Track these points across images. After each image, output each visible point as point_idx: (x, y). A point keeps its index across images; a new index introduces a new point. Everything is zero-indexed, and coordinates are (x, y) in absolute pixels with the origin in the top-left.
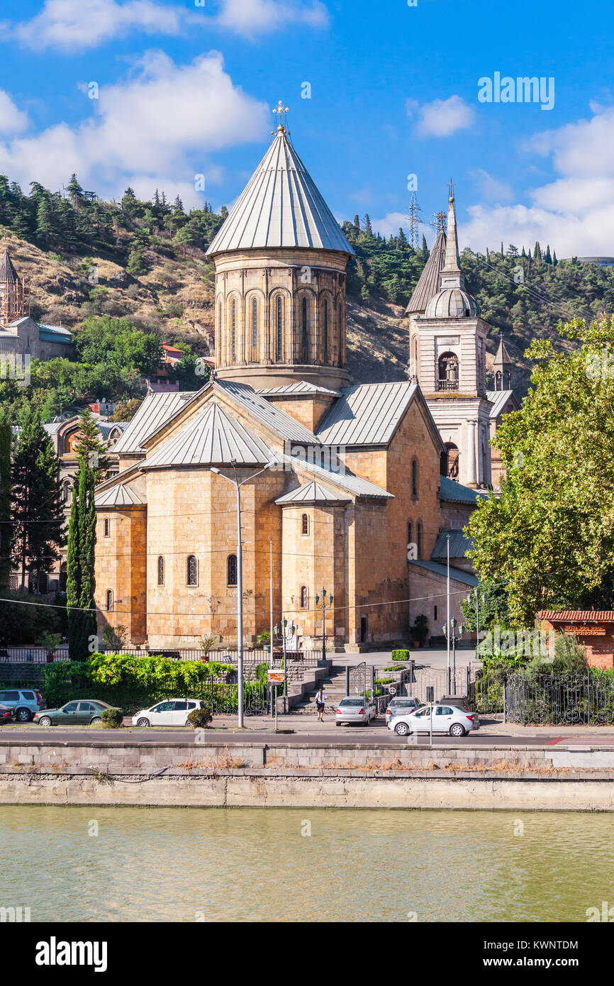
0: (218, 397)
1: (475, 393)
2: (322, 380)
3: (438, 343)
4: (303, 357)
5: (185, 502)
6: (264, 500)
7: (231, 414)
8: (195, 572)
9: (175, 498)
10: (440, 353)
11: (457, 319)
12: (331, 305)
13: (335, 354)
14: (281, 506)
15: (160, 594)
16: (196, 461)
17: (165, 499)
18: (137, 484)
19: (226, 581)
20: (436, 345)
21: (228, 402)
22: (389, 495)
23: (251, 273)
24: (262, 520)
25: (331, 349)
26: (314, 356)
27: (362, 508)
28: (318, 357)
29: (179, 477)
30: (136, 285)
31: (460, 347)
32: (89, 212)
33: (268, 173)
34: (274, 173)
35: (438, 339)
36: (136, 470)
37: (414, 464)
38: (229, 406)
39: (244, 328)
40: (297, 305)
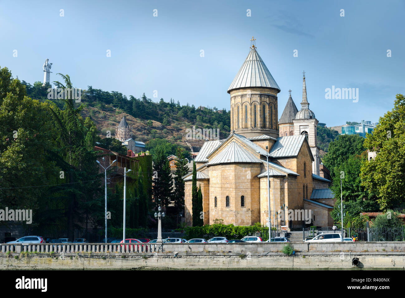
0: (235, 139)
1: (315, 145)
2: (271, 134)
3: (301, 128)
4: (264, 126)
5: (225, 177)
6: (254, 176)
7: (240, 145)
8: (229, 202)
9: (221, 175)
10: (301, 132)
11: (307, 119)
12: (273, 108)
13: (275, 126)
14: (260, 178)
15: (216, 211)
16: (229, 161)
17: (217, 176)
18: (205, 172)
19: (240, 205)
20: (300, 129)
21: (239, 141)
22: (297, 174)
23: (245, 96)
24: (253, 183)
25: (273, 123)
26: (268, 126)
27: (289, 178)
28: (269, 126)
29: (223, 168)
30: (166, 129)
31: (309, 129)
32: (149, 105)
33: (250, 62)
34: (251, 62)
35: (301, 126)
36: (205, 166)
37: (305, 164)
38: (240, 143)
39: (242, 116)
40: (262, 107)
